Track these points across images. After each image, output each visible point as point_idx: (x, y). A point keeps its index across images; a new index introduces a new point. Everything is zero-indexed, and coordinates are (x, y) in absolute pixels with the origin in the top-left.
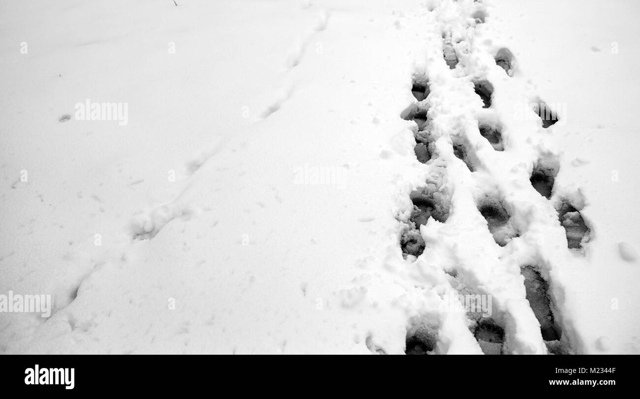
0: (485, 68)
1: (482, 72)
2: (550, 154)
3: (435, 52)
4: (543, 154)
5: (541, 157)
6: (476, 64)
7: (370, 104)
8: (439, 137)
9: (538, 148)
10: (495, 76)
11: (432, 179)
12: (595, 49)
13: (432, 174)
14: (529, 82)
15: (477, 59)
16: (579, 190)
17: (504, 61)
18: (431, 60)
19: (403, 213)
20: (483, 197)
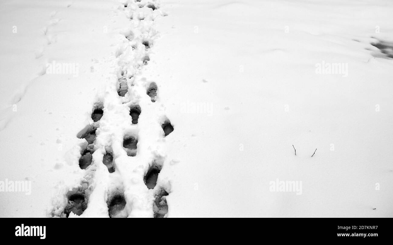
0: (139, 97)
1: (137, 99)
2: (160, 157)
3: (111, 88)
4: (157, 157)
5: (156, 158)
6: (134, 94)
7: (57, 129)
8: (98, 148)
9: (154, 153)
10: (144, 102)
11: (86, 180)
12: (204, 81)
13: (87, 176)
14: (162, 106)
15: (135, 91)
16: (169, 182)
17: (155, 89)
18: (107, 93)
19: (58, 209)
20: (115, 190)
